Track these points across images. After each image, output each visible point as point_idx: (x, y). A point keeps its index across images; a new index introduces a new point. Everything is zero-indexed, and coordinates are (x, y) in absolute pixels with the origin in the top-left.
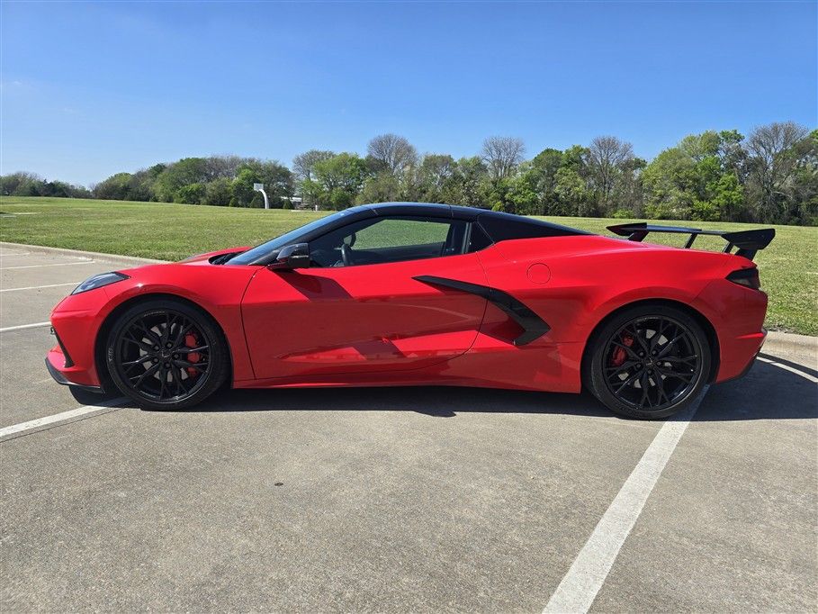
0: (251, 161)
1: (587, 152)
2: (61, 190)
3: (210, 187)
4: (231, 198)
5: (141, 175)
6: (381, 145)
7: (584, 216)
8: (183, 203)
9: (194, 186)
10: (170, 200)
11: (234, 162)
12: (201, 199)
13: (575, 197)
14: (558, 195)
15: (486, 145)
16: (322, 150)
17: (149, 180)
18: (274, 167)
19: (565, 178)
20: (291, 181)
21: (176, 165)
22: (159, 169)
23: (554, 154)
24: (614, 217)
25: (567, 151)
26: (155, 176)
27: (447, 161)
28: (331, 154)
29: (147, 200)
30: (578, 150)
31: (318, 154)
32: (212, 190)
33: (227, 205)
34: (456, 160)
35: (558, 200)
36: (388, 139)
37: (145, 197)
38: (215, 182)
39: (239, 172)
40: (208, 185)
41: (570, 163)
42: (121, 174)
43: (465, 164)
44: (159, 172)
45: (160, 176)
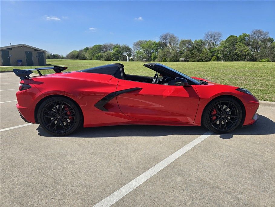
0: (117, 45)
1: (249, 36)
2: (56, 57)
3: (105, 54)
4: (112, 58)
5: (81, 51)
6: (165, 37)
7: (248, 61)
8: (96, 60)
9: (99, 54)
10: (91, 59)
11: (111, 46)
12: (102, 59)
13: (244, 54)
14: (237, 53)
15: (206, 35)
16: (143, 40)
17: (84, 53)
18: (125, 47)
19: (239, 47)
20: (130, 51)
21: (93, 47)
22: (87, 49)
23: (235, 38)
24: (261, 61)
25: (240, 36)
26: (86, 51)
27: (189, 42)
28: (146, 41)
29: (85, 59)
30: (245, 35)
31: (141, 41)
32: (105, 55)
33: (111, 60)
34: (193, 41)
35: (237, 55)
36: (167, 35)
37: (84, 58)
38: (106, 53)
39: (114, 49)
40: (104, 54)
41: (241, 40)
42: (74, 51)
43: (197, 43)
44: (87, 50)
45: (88, 51)
